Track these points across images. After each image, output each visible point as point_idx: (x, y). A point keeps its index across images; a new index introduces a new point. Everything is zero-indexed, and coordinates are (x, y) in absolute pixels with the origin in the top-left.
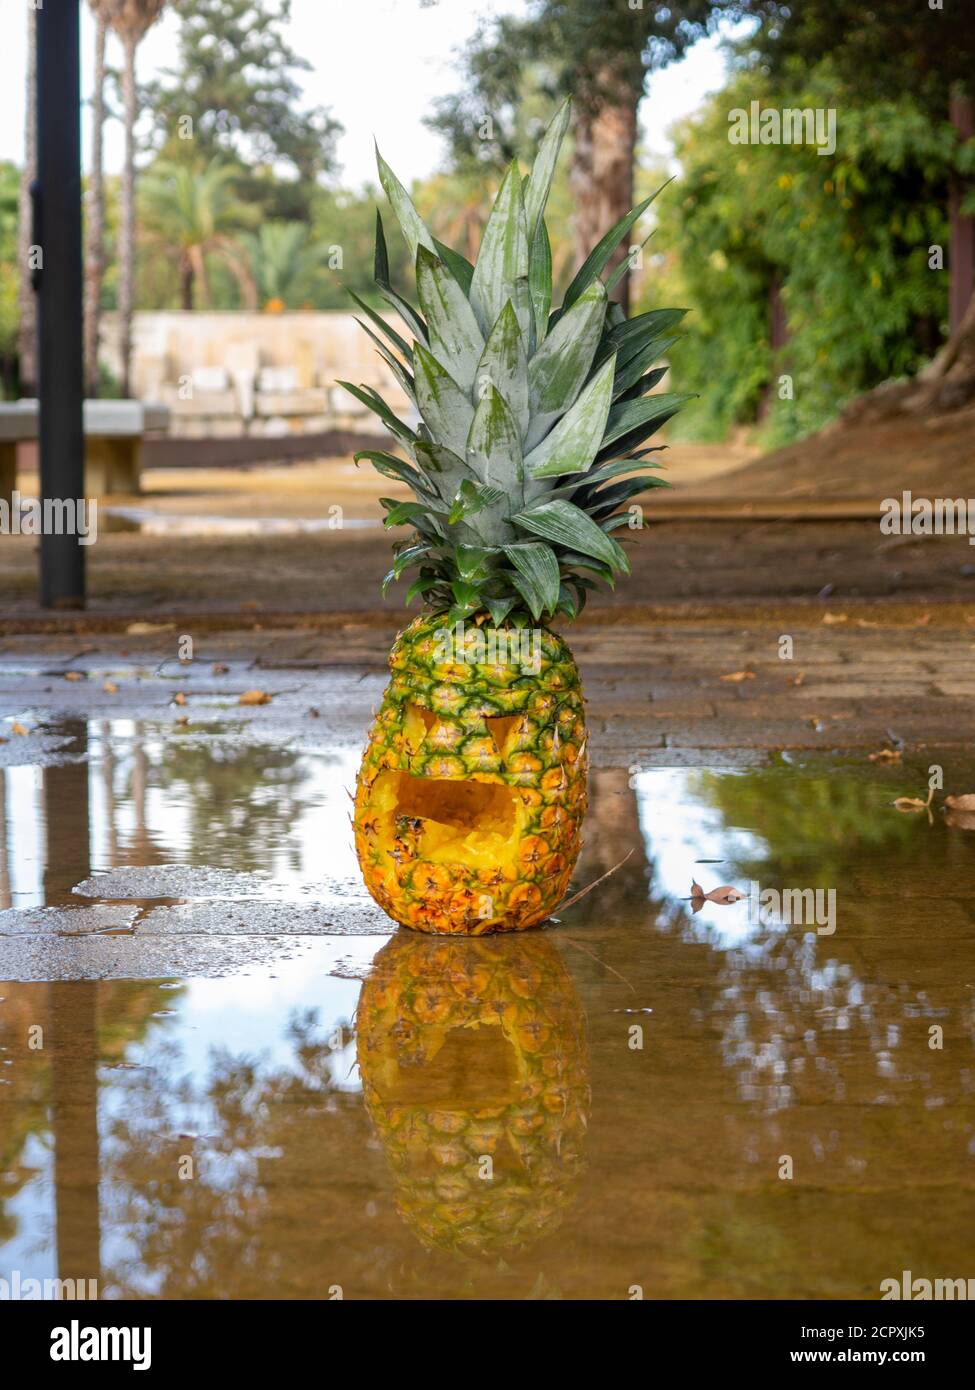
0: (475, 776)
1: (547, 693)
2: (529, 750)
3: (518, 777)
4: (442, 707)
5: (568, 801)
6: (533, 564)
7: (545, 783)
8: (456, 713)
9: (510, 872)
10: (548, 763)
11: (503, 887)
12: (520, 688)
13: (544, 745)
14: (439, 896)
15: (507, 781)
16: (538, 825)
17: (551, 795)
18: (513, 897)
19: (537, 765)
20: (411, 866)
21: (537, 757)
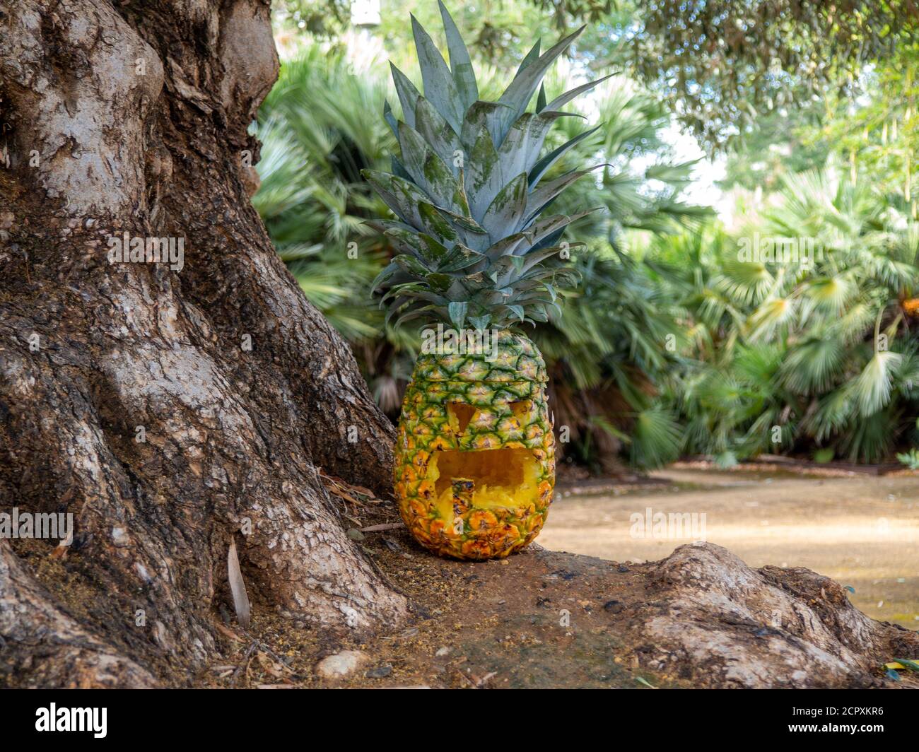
0: (508, 444)
4: (478, 400)
8: (489, 402)
20: (467, 514)
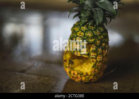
1: (99, 40)
2: (95, 51)
3: (92, 56)
5: (102, 61)
6: (98, 13)
7: (97, 58)
9: (89, 74)
10: (99, 54)
11: (88, 76)
12: (94, 39)
13: (98, 50)
14: (75, 76)
15: (89, 57)
16: (95, 66)
17: (99, 60)
18: (90, 78)
19: (96, 54)
21: (96, 53)
